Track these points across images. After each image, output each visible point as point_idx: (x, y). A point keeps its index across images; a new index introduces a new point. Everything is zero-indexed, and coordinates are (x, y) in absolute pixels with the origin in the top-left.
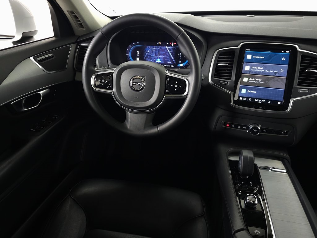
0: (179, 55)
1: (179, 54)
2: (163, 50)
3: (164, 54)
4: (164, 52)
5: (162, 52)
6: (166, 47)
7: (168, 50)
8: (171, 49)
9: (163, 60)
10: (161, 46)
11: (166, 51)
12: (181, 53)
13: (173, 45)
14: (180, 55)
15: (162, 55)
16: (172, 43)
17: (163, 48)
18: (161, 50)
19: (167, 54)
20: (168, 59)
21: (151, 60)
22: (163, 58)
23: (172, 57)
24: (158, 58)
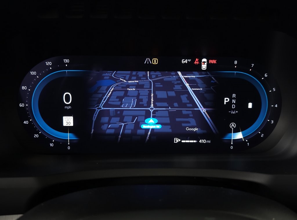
0: (230, 103)
1: (226, 100)
2: (168, 86)
3: (170, 101)
4: (172, 94)
5: (162, 94)
6: (180, 73)
7: (187, 85)
8: (199, 81)
9: (168, 120)
10: (158, 73)
11: (178, 87)
12: (234, 95)
13: (204, 67)
14: (234, 101)
15: (165, 104)
16: (200, 61)
17: (166, 78)
18: (159, 85)
19: (184, 98)
20: (187, 116)
21: (122, 121)
22: (170, 113)
23: (203, 110)
24: (147, 115)
